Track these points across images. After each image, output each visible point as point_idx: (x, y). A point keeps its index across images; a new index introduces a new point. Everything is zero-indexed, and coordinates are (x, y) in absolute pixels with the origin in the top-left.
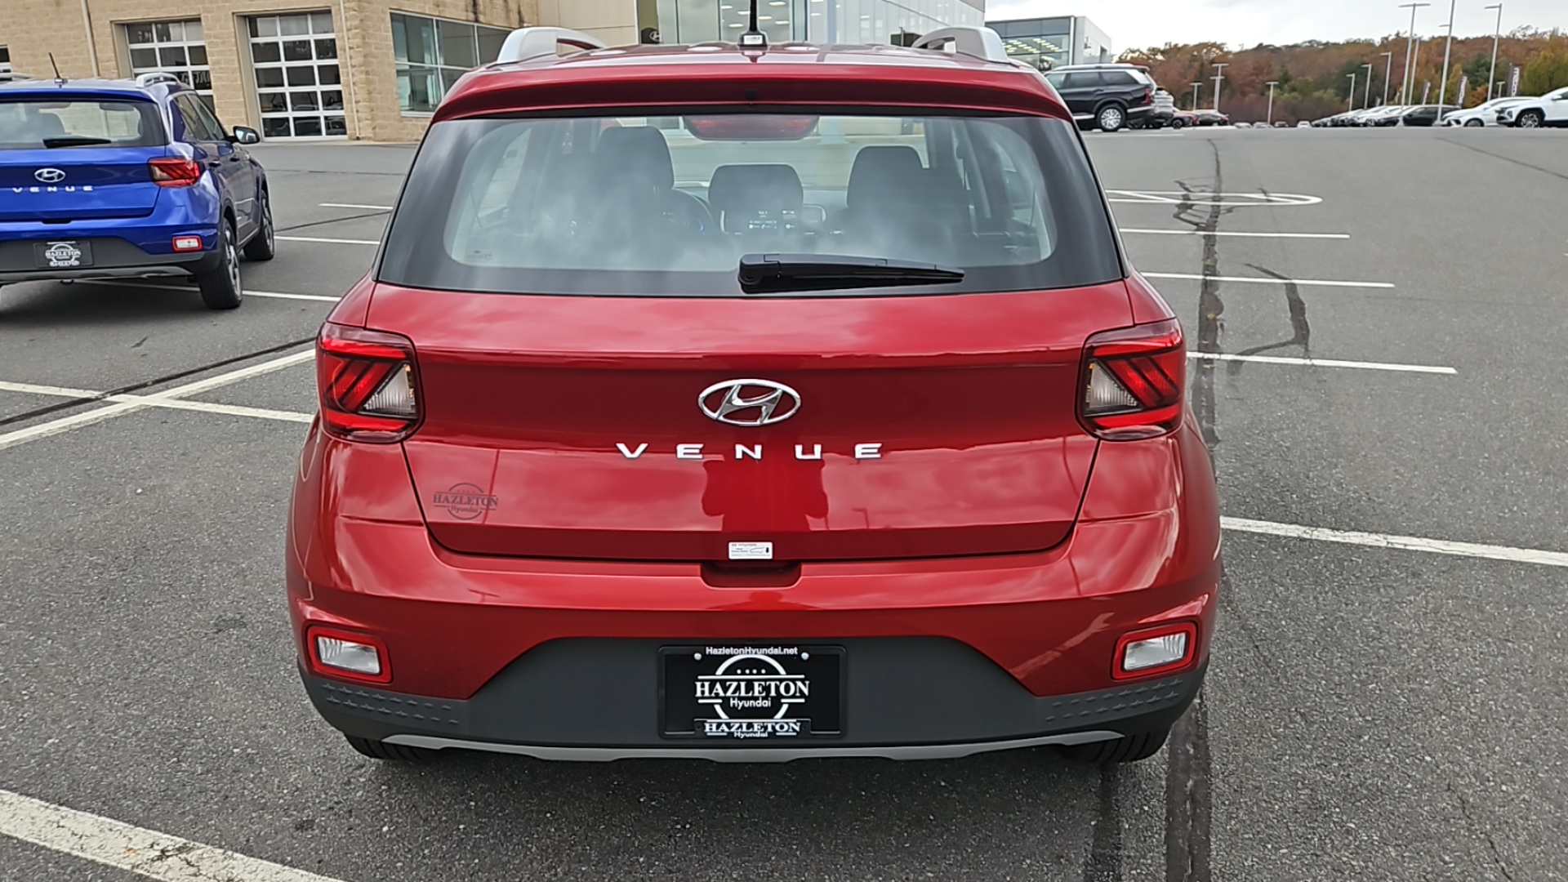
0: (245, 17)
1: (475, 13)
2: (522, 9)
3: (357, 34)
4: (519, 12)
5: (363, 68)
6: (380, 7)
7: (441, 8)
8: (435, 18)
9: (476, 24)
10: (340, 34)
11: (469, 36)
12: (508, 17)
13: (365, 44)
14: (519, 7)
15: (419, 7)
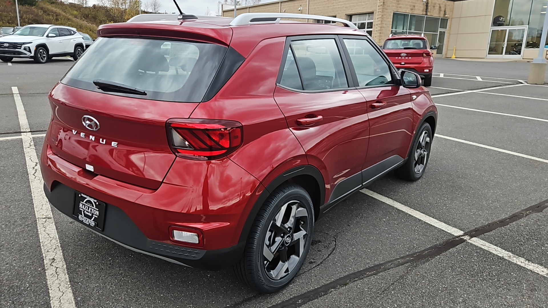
0: (349, 15)
1: (426, 12)
2: (446, 10)
3: (380, 20)
4: (445, 11)
5: (379, 32)
6: (390, 11)
7: (413, 11)
8: (410, 14)
9: (426, 16)
10: (375, 20)
11: (422, 20)
12: (439, 13)
13: (382, 23)
14: (445, 9)
15: (405, 10)
